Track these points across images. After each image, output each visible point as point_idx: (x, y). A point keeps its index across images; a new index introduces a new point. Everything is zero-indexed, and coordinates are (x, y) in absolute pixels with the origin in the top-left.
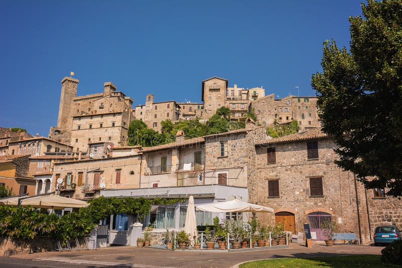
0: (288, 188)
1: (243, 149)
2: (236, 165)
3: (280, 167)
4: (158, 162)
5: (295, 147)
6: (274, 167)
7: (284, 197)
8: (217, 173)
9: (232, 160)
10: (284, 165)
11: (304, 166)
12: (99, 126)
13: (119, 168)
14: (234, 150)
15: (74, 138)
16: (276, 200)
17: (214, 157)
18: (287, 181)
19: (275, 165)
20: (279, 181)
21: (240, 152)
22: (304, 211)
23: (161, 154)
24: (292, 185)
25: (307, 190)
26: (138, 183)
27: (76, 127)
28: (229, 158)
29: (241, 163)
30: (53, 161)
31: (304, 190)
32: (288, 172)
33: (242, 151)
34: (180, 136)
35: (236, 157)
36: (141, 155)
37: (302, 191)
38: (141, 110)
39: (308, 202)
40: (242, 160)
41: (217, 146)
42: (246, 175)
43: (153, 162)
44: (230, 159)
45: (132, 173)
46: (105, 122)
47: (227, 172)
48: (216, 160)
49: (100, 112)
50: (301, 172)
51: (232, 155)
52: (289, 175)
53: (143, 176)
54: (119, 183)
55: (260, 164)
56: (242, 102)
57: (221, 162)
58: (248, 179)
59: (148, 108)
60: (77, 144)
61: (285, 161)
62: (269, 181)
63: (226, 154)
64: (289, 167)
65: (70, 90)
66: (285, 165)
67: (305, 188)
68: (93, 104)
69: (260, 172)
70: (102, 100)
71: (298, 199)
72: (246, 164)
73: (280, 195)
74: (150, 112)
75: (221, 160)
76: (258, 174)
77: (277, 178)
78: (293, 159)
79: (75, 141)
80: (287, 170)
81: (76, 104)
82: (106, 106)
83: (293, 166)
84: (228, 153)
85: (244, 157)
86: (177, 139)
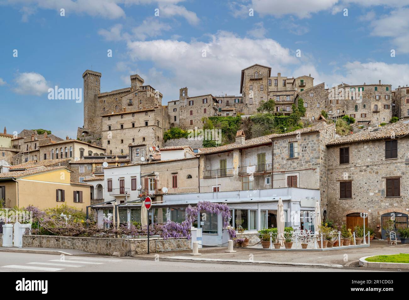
0: (362, 189)
1: (315, 150)
2: (307, 166)
3: (353, 168)
4: (216, 165)
5: (371, 146)
6: (347, 168)
7: (358, 198)
8: (287, 175)
9: (302, 162)
10: (357, 165)
11: (380, 166)
12: (131, 126)
13: (175, 172)
14: (305, 151)
15: (105, 139)
16: (349, 201)
17: (282, 159)
18: (361, 182)
19: (348, 166)
20: (353, 182)
21: (312, 153)
22: (378, 212)
23: (220, 156)
24: (366, 187)
25: (383, 191)
26: (197, 187)
27: (105, 128)
28: (299, 159)
29: (313, 164)
30: (94, 165)
31: (379, 191)
32: (363, 173)
33: (314, 152)
34: (240, 136)
35: (307, 158)
36: (199, 158)
37: (377, 191)
38: (175, 107)
39: (382, 204)
40: (314, 161)
41: (285, 147)
42: (318, 177)
43: (211, 165)
44: (301, 160)
45: (190, 177)
46: (137, 121)
47: (297, 174)
48: (285, 162)
49: (129, 109)
50: (377, 173)
51: (303, 156)
52: (363, 176)
53: (202, 180)
54: (176, 187)
55: (332, 165)
56: (288, 93)
57: (291, 164)
58: (320, 181)
59: (182, 104)
60: (109, 146)
61: (359, 161)
62: (341, 183)
63: (296, 155)
64: (364, 168)
65: (92, 85)
66: (359, 166)
67: (381, 189)
68: (120, 100)
69: (332, 173)
70: (130, 96)
71: (372, 200)
72: (319, 165)
73: (353, 196)
74: (184, 109)
75: (290, 162)
76: (329, 176)
77: (350, 179)
78: (369, 160)
79: (107, 142)
80: (361, 171)
81: (101, 102)
82: (135, 102)
83: (368, 166)
84: (299, 154)
85: (316, 158)
86: (237, 140)
